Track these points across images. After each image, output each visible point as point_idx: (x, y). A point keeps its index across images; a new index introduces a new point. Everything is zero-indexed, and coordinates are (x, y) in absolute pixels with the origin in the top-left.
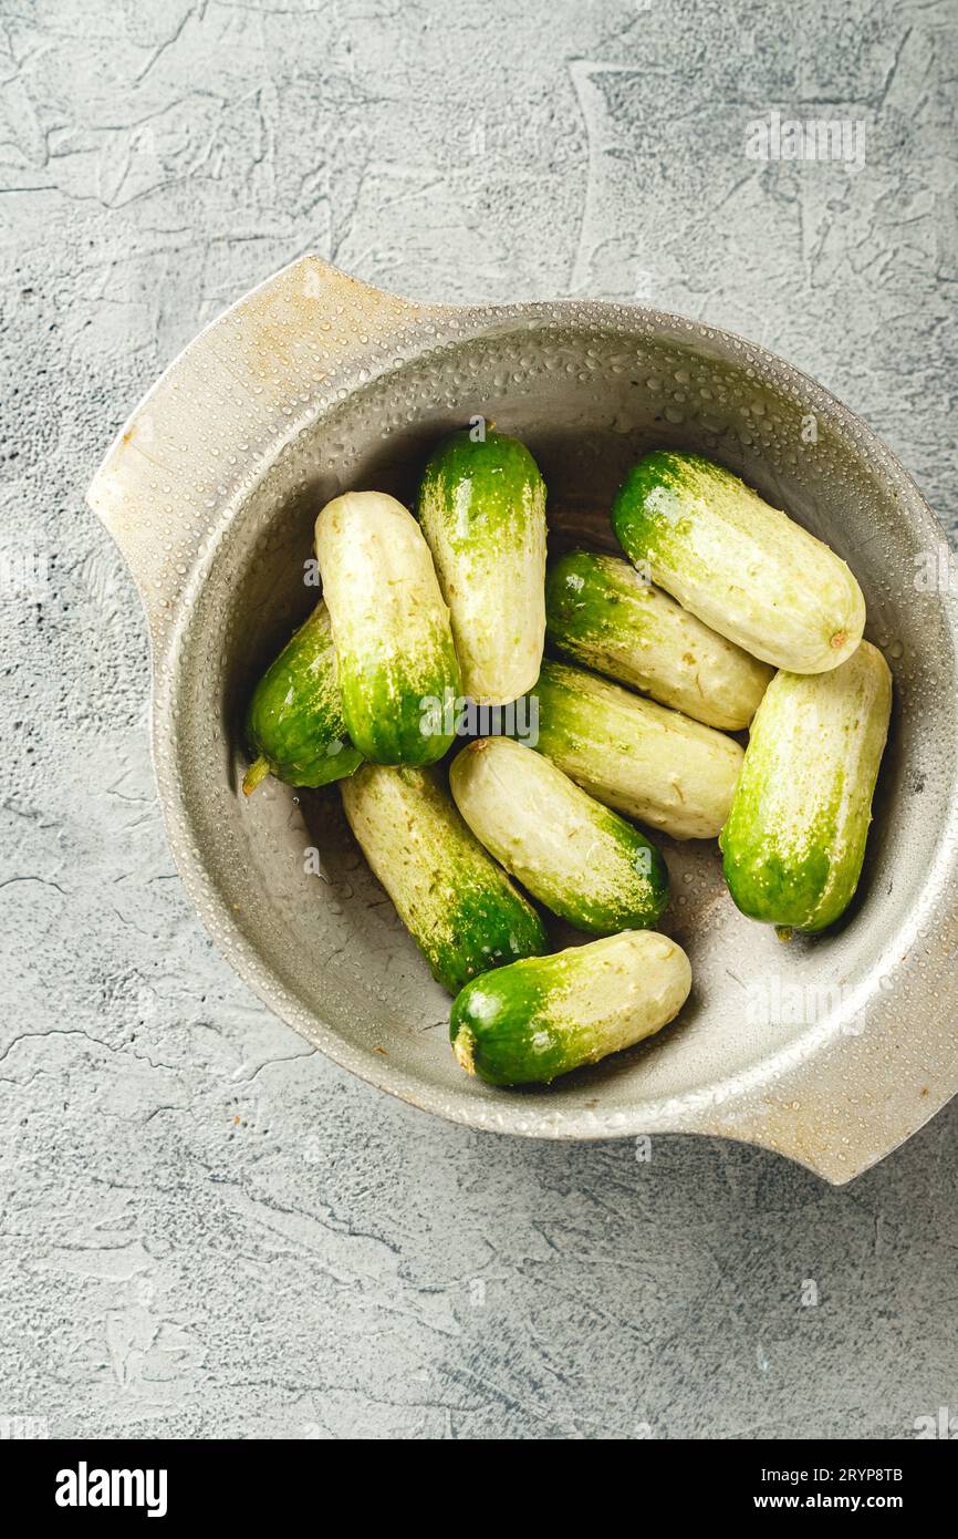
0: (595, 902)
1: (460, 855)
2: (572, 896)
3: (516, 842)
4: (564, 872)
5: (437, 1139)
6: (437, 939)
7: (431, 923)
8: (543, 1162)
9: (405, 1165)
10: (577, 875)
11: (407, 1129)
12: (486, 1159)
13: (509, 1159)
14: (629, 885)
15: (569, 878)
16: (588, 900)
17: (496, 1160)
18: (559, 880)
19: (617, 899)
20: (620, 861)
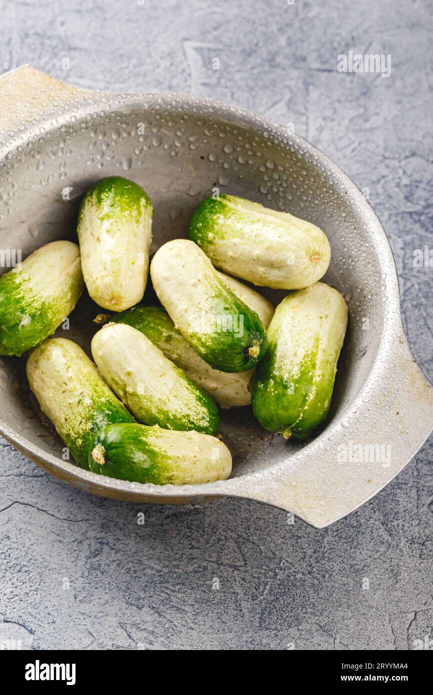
0: (174, 415)
1: (97, 386)
2: (160, 411)
3: (129, 374)
4: (157, 395)
5: (64, 571)
6: (81, 431)
7: (78, 423)
8: (128, 589)
9: (42, 584)
10: (164, 398)
11: (46, 564)
12: (93, 584)
13: (107, 586)
14: (195, 409)
15: (159, 399)
16: (170, 415)
17: (99, 585)
18: (154, 400)
19: (188, 415)
20: (190, 395)
